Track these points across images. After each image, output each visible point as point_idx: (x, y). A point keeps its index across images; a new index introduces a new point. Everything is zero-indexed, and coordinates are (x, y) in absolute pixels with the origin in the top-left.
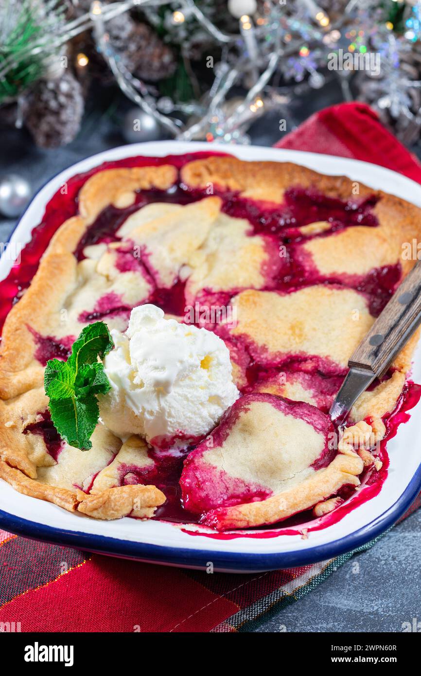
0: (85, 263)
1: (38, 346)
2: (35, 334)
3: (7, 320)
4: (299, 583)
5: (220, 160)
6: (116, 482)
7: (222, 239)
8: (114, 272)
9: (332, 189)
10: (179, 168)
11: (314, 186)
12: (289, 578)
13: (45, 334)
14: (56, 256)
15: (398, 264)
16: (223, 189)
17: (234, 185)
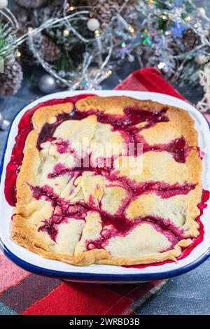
0: (43, 151)
1: (33, 191)
2: (30, 186)
3: (17, 181)
4: (157, 288)
5: (92, 98)
6: (85, 249)
7: (101, 134)
8: (57, 154)
9: (145, 106)
10: (74, 103)
11: (136, 106)
12: (153, 286)
13: (34, 185)
14: (30, 149)
15: (182, 137)
16: (96, 111)
17: (100, 109)
